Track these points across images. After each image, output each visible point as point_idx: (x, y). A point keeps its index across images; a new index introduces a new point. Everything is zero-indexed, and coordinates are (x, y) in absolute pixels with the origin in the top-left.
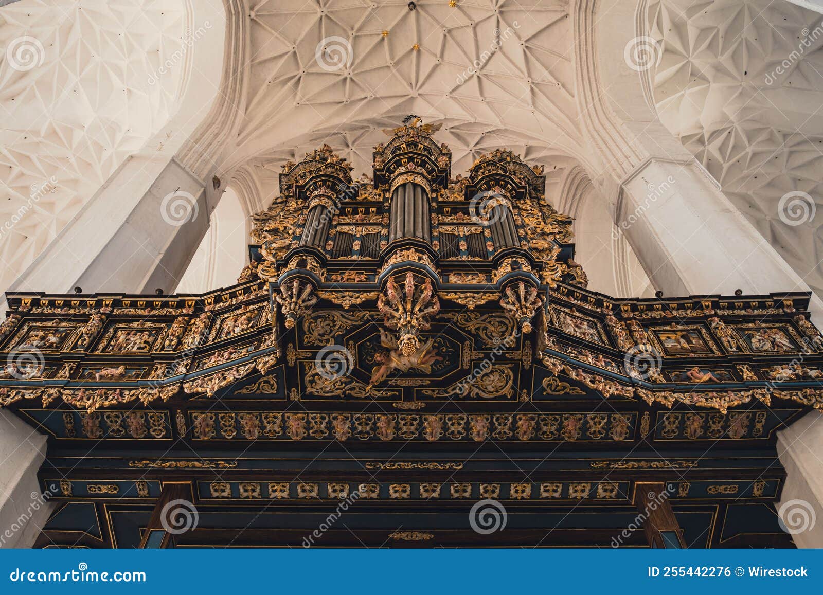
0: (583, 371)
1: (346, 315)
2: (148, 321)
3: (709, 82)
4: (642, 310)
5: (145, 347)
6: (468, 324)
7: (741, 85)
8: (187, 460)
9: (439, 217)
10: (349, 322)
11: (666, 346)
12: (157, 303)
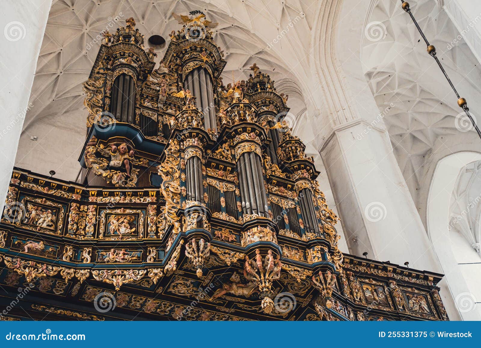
0: (332, 315)
1: (218, 260)
2: (49, 200)
3: (395, 40)
4: (355, 263)
5: (52, 225)
6: (285, 280)
7: (412, 49)
8: (72, 311)
9: (268, 186)
10: (217, 263)
11: (366, 295)
12: (54, 184)
